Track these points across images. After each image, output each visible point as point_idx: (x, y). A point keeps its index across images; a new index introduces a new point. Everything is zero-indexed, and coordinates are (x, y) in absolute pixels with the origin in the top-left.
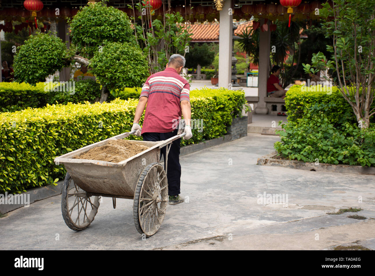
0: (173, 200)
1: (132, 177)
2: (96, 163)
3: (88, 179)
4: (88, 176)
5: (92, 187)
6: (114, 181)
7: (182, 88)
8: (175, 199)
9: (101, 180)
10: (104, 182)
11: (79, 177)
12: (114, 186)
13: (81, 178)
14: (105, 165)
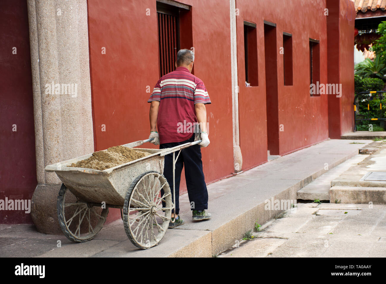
0: (196, 215)
1: (124, 186)
2: (82, 171)
3: (80, 187)
4: (80, 185)
5: (87, 197)
6: (104, 190)
7: (195, 89)
8: (199, 214)
9: (92, 189)
10: (96, 191)
11: (72, 185)
12: (106, 195)
13: (74, 187)
14: (91, 172)
